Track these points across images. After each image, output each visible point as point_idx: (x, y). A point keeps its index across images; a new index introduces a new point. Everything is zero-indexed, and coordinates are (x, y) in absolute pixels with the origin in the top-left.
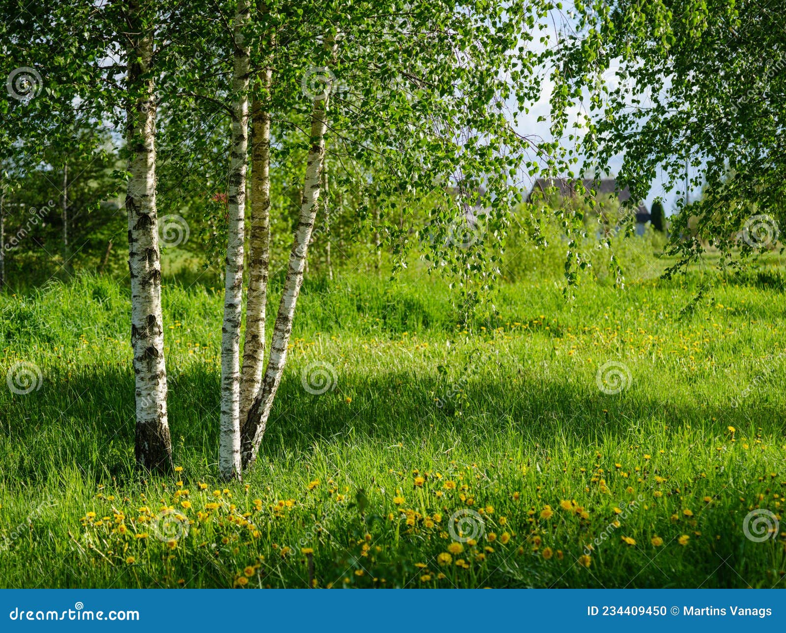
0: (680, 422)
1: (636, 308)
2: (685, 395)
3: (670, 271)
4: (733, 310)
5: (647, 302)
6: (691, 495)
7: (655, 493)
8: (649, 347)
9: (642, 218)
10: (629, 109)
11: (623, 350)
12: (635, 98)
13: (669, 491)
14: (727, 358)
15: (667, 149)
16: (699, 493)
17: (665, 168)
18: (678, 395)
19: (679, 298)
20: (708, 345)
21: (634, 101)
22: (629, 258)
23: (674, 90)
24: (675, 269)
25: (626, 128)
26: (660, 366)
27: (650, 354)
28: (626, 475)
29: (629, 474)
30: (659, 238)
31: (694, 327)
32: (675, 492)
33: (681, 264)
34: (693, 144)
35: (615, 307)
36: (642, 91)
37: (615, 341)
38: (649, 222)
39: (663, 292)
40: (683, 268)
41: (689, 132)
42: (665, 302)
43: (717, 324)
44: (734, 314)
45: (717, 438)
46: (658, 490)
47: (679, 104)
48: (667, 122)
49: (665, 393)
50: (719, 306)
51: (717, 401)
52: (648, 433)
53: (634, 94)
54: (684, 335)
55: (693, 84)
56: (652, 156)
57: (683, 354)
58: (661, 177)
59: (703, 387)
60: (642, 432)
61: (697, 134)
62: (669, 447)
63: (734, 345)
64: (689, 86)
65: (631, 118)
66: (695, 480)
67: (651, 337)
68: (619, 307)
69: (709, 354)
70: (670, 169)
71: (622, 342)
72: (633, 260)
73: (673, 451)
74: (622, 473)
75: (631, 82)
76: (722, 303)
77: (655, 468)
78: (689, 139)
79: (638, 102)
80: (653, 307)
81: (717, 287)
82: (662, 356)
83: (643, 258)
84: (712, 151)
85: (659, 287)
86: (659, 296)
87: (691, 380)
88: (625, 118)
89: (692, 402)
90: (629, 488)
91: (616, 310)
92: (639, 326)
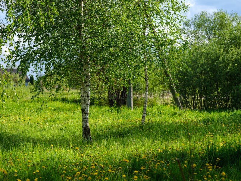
0: (37, 144)
1: (24, 109)
2: (39, 135)
3: (34, 97)
4: (54, 109)
5: (27, 107)
6: (39, 166)
7: (28, 165)
8: (28, 120)
9: (27, 81)
10: (21, 47)
11: (20, 121)
12: (23, 44)
13: (32, 165)
14: (52, 123)
15: (33, 60)
16: (42, 165)
17: (32, 65)
18: (36, 135)
19: (37, 105)
20: (46, 120)
21: (23, 45)
22: (23, 93)
23: (35, 42)
24: (35, 96)
25: (21, 53)
26: (31, 126)
27: (28, 123)
28: (19, 160)
29: (20, 160)
30: (32, 87)
31: (42, 114)
32: (34, 165)
33: (37, 95)
34: (41, 58)
35: (18, 108)
36: (26, 42)
37: (17, 119)
38: (29, 82)
39: (33, 103)
40: (37, 96)
41: (40, 54)
42: (33, 107)
43: (49, 113)
44: (54, 110)
45: (47, 148)
46: (29, 164)
47: (37, 46)
48: (33, 51)
49: (32, 135)
50: (50, 108)
51: (48, 137)
52: (26, 147)
53: (23, 43)
54: (39, 117)
55: (41, 40)
56: (29, 62)
57: (38, 123)
58: (32, 68)
59: (44, 133)
60: (25, 147)
61: (42, 55)
62: (33, 151)
63: (54, 120)
64: (40, 40)
65: (22, 50)
66: (40, 161)
67: (28, 117)
68: (19, 108)
69: (46, 122)
70: (34, 66)
71: (20, 119)
72: (24, 94)
73: (34, 152)
74: (18, 160)
75: (22, 39)
76: (51, 107)
77: (28, 158)
78: (40, 57)
79: (25, 45)
80: (29, 108)
81: (49, 102)
82: (32, 123)
83: (27, 93)
84: (47, 61)
85: (31, 102)
86: (31, 105)
87: (41, 131)
88: (20, 50)
89: (41, 137)
90: (20, 164)
91: (18, 109)
92: (25, 114)
